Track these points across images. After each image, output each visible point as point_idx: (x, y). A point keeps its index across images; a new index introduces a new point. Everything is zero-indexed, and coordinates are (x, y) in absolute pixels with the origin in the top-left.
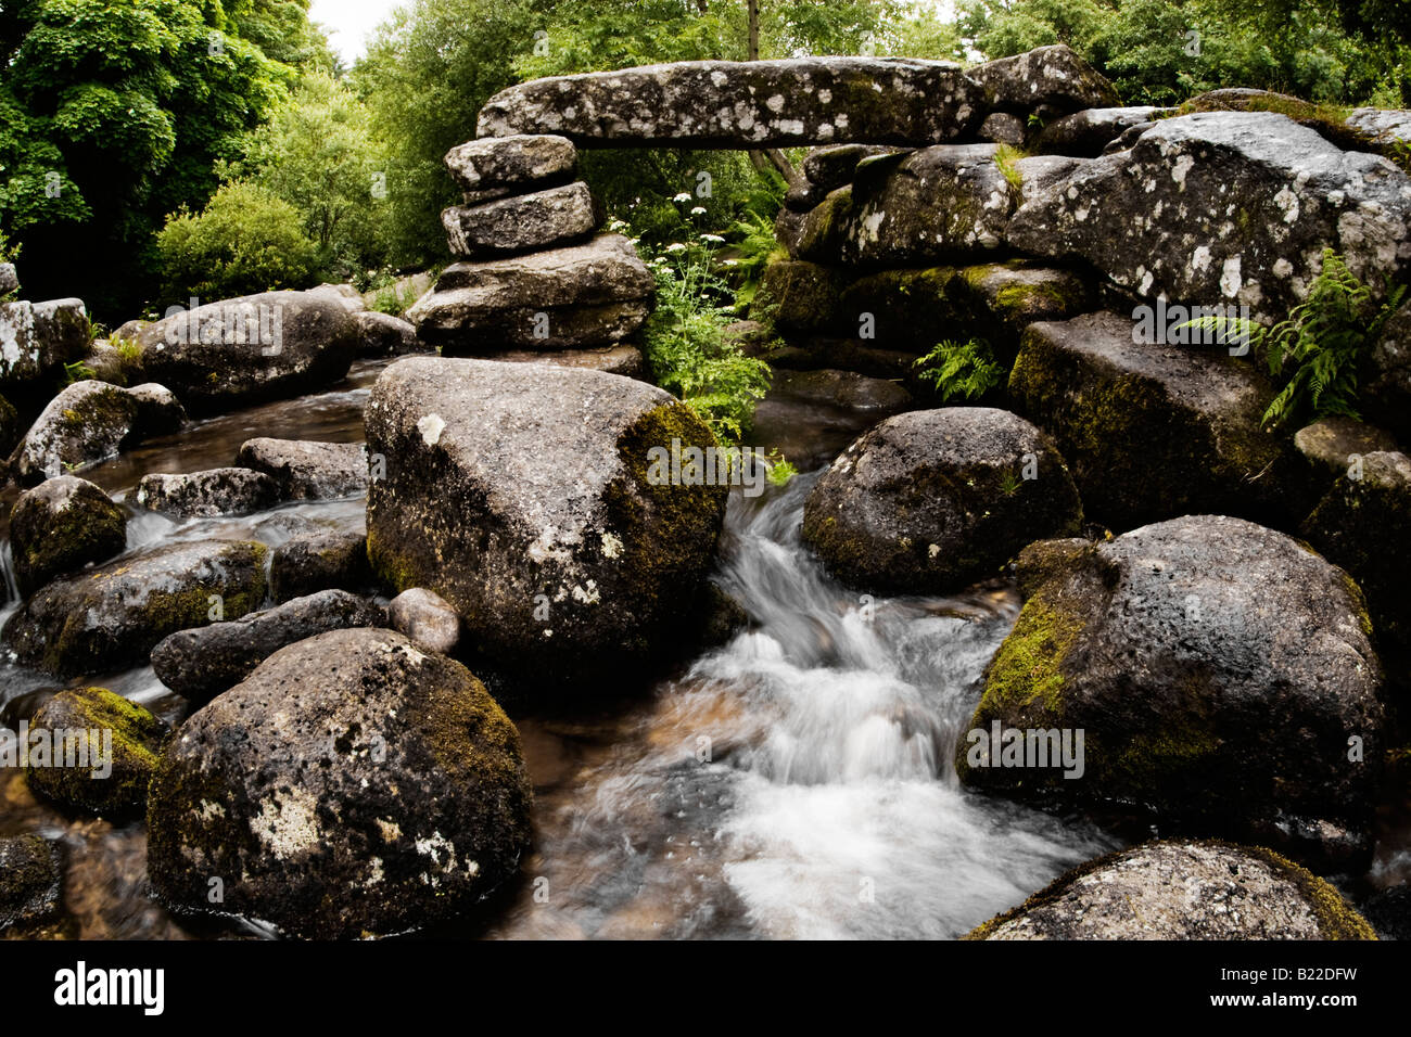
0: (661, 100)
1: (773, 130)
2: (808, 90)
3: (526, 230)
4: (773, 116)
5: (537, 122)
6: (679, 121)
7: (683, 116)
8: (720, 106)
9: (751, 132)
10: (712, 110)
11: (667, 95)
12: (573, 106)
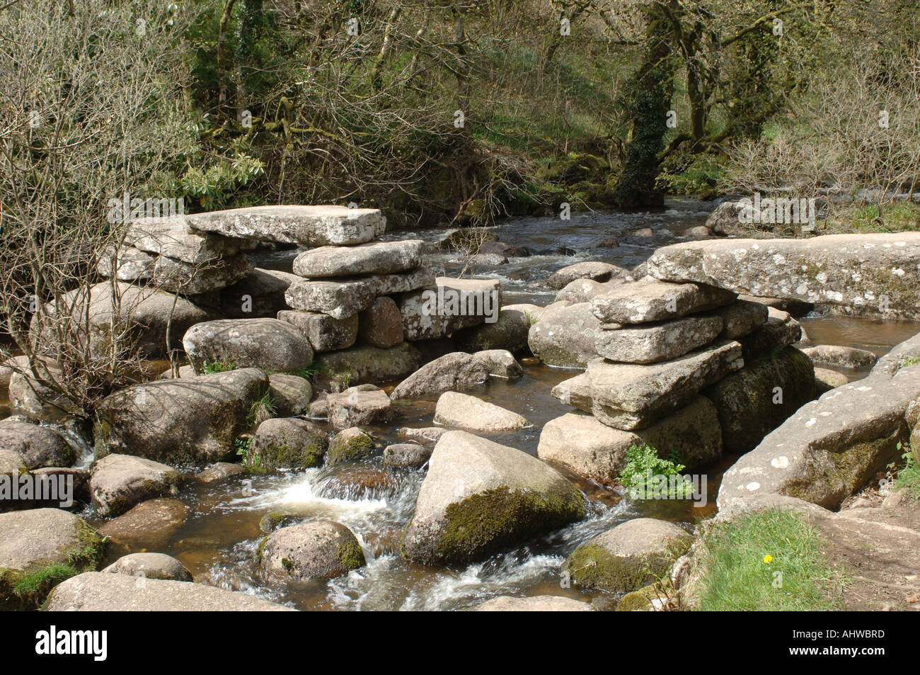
0: (739, 271)
1: (822, 296)
2: (844, 271)
4: (821, 287)
5: (674, 273)
7: (754, 283)
8: (780, 278)
9: (807, 296)
10: (774, 281)
11: (742, 268)
12: (695, 266)
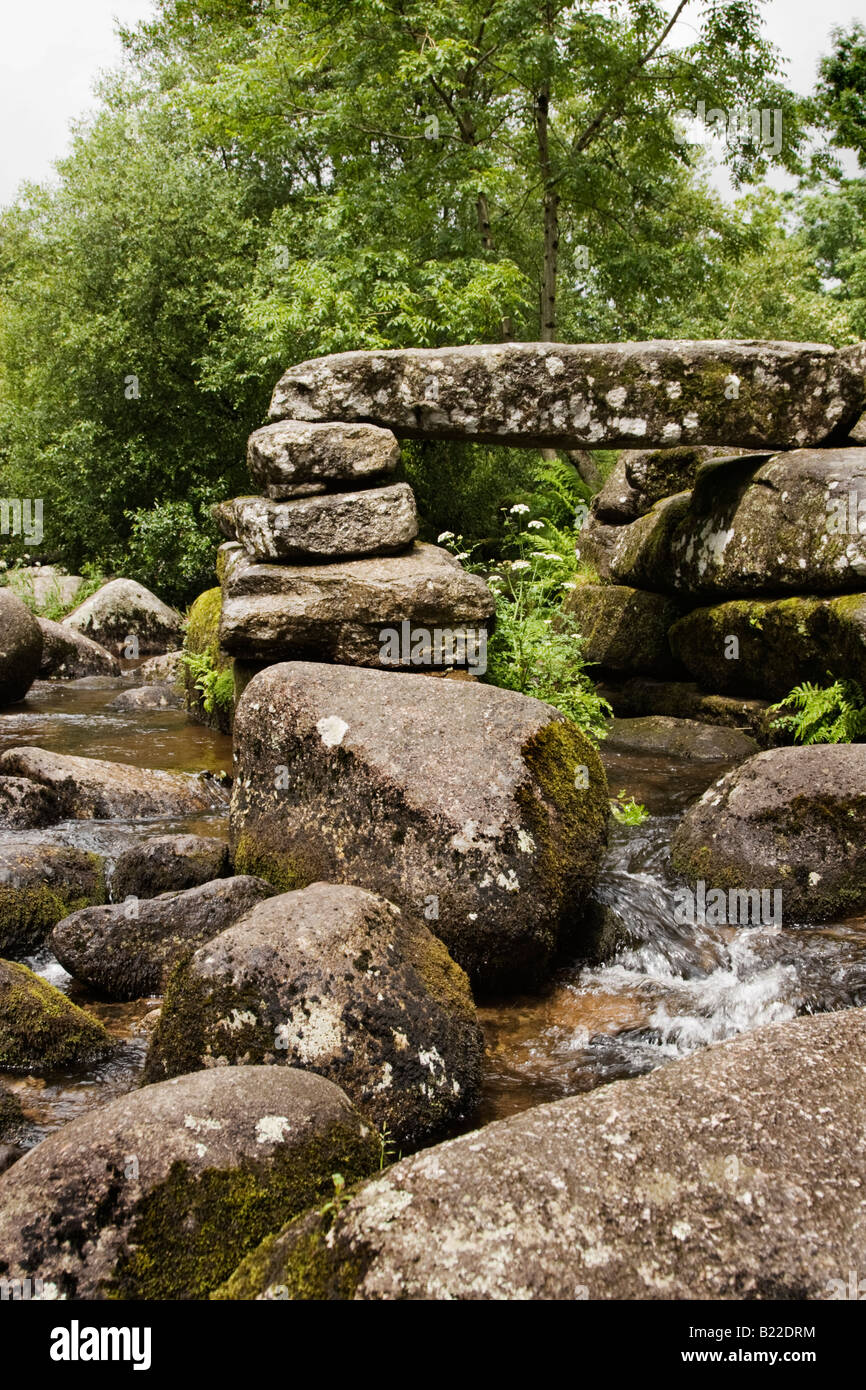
0: (488, 389)
1: (611, 430)
2: (654, 383)
3: (344, 536)
4: (613, 413)
5: (345, 404)
6: (507, 415)
7: (511, 410)
8: (554, 398)
9: (586, 431)
10: (545, 404)
11: (495, 383)
12: (386, 389)
